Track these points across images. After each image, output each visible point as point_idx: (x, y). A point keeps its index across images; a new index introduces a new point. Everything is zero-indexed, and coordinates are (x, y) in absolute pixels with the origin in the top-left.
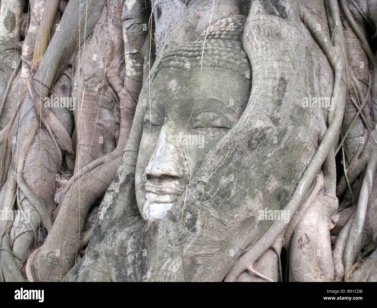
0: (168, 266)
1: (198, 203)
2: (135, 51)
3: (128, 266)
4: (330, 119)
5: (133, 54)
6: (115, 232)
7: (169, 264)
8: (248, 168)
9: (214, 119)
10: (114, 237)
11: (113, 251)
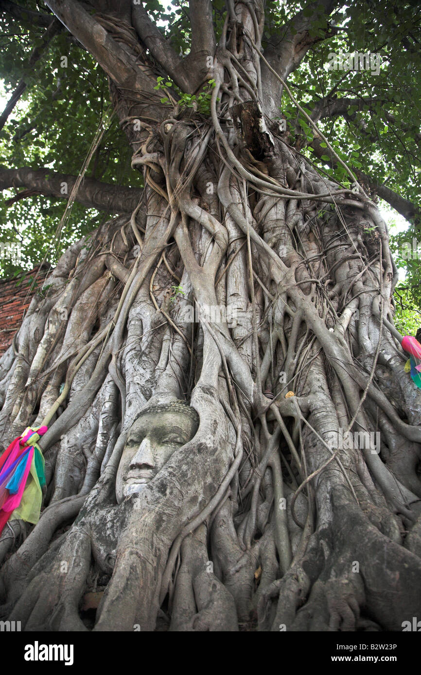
0: (145, 518)
1: (169, 478)
2: (105, 432)
3: (108, 529)
4: (236, 454)
5: (104, 433)
6: (97, 511)
7: (147, 517)
8: (197, 463)
9: (177, 437)
10: (97, 513)
11: (95, 522)
